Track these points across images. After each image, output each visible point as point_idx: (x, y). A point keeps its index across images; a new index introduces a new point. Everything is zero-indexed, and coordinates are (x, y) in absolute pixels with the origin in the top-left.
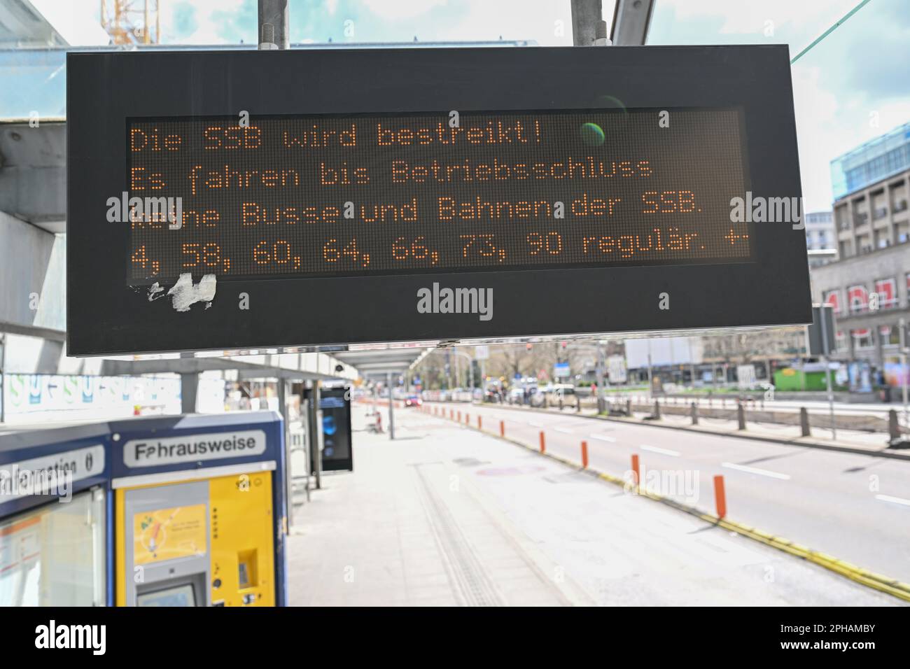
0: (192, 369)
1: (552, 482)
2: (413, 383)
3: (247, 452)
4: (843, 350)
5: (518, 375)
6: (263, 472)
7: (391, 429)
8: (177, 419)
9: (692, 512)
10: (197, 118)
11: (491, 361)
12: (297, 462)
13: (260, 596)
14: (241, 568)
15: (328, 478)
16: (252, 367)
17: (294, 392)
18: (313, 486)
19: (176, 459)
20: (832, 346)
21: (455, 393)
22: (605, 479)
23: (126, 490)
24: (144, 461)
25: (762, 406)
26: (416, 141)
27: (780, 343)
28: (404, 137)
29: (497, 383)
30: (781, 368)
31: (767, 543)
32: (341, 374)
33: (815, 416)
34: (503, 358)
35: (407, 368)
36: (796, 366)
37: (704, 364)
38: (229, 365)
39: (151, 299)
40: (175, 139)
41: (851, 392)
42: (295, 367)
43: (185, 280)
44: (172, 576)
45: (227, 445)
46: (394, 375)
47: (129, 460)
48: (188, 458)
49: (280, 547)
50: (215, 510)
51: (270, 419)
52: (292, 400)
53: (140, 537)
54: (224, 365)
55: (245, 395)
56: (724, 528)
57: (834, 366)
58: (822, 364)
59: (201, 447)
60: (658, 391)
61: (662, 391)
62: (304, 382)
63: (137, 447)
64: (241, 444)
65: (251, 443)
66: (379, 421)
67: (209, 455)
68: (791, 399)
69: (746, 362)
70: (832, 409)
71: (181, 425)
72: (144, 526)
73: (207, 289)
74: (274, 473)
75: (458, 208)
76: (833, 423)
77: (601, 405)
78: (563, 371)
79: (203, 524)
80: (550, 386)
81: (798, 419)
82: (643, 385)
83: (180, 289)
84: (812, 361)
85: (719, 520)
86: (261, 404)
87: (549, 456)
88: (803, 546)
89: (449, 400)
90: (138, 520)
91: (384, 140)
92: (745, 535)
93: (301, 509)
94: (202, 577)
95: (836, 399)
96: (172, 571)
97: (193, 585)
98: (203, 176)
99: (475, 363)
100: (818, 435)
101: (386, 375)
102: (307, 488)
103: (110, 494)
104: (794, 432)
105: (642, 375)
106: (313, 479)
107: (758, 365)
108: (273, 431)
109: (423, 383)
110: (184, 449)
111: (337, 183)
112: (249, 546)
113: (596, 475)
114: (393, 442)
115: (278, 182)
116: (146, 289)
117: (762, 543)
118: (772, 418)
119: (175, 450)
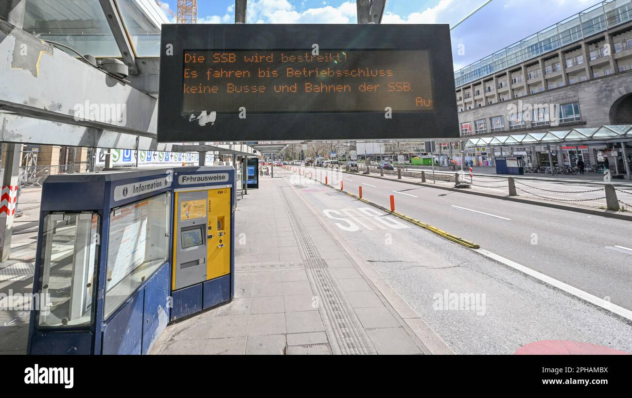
0: (203, 150)
1: (330, 195)
2: (280, 158)
3: (222, 180)
4: (437, 151)
5: (317, 156)
6: (227, 188)
7: (272, 174)
8: (198, 168)
9: (381, 208)
10: (211, 50)
11: (308, 150)
12: (239, 184)
13: (225, 233)
14: (219, 222)
15: (249, 191)
16: (225, 150)
17: (238, 160)
18: (244, 193)
19: (197, 182)
20: (434, 149)
21: (295, 162)
22: (349, 195)
23: (179, 193)
24: (185, 183)
25: (407, 170)
26: (297, 60)
27: (413, 148)
28: (292, 58)
29: (310, 159)
30: (413, 156)
31: (410, 221)
32: (255, 154)
33: (426, 174)
34: (312, 150)
35: (279, 152)
36: (419, 156)
37: (385, 154)
38: (216, 149)
39: (190, 121)
40: (202, 58)
41: (440, 166)
42: (239, 151)
43: (204, 113)
44: (194, 225)
45: (215, 178)
46: (274, 154)
47: (180, 182)
48: (201, 182)
49: (232, 216)
50: (210, 201)
51: (231, 169)
52: (237, 162)
53: (183, 209)
54: (214, 149)
55: (221, 160)
56: (394, 215)
57: (434, 156)
58: (429, 155)
59: (206, 178)
60: (368, 163)
61: (370, 163)
62: (242, 156)
63: (183, 177)
64: (220, 178)
65: (224, 177)
66: (268, 171)
67: (208, 181)
68: (417, 168)
69: (401, 154)
70: (433, 172)
71: (199, 170)
72: (185, 206)
73: (213, 117)
74: (231, 188)
75: (313, 88)
76: (434, 178)
77: (347, 168)
78: (333, 155)
79: (205, 206)
80: (329, 161)
81: (421, 175)
82: (362, 161)
83: (202, 117)
84: (425, 154)
85: (392, 212)
86: (226, 163)
87: (328, 186)
88: (424, 223)
89: (293, 164)
90: (183, 204)
91: (284, 60)
92: (402, 218)
93: (240, 201)
94: (204, 225)
95: (435, 169)
96: (194, 223)
97: (201, 228)
98: (212, 72)
99: (302, 151)
100: (428, 182)
101: (271, 154)
102: (242, 194)
103: (173, 194)
104: (419, 180)
105: (363, 158)
106: (244, 191)
107: (405, 155)
108: (231, 173)
109: (284, 158)
110: (200, 179)
111: (265, 77)
112: (221, 215)
113: (346, 193)
114: (272, 179)
115: (242, 76)
116: (188, 117)
117: (408, 221)
118: (411, 175)
119: (196, 179)
